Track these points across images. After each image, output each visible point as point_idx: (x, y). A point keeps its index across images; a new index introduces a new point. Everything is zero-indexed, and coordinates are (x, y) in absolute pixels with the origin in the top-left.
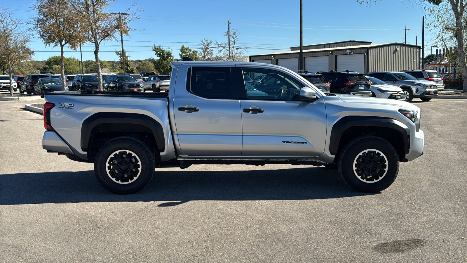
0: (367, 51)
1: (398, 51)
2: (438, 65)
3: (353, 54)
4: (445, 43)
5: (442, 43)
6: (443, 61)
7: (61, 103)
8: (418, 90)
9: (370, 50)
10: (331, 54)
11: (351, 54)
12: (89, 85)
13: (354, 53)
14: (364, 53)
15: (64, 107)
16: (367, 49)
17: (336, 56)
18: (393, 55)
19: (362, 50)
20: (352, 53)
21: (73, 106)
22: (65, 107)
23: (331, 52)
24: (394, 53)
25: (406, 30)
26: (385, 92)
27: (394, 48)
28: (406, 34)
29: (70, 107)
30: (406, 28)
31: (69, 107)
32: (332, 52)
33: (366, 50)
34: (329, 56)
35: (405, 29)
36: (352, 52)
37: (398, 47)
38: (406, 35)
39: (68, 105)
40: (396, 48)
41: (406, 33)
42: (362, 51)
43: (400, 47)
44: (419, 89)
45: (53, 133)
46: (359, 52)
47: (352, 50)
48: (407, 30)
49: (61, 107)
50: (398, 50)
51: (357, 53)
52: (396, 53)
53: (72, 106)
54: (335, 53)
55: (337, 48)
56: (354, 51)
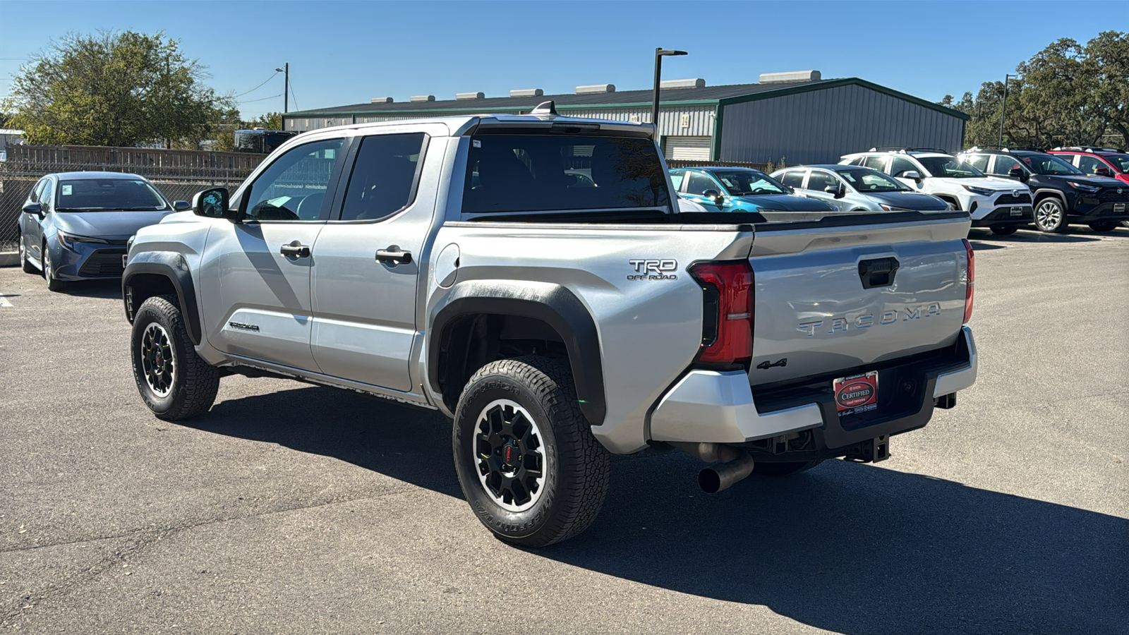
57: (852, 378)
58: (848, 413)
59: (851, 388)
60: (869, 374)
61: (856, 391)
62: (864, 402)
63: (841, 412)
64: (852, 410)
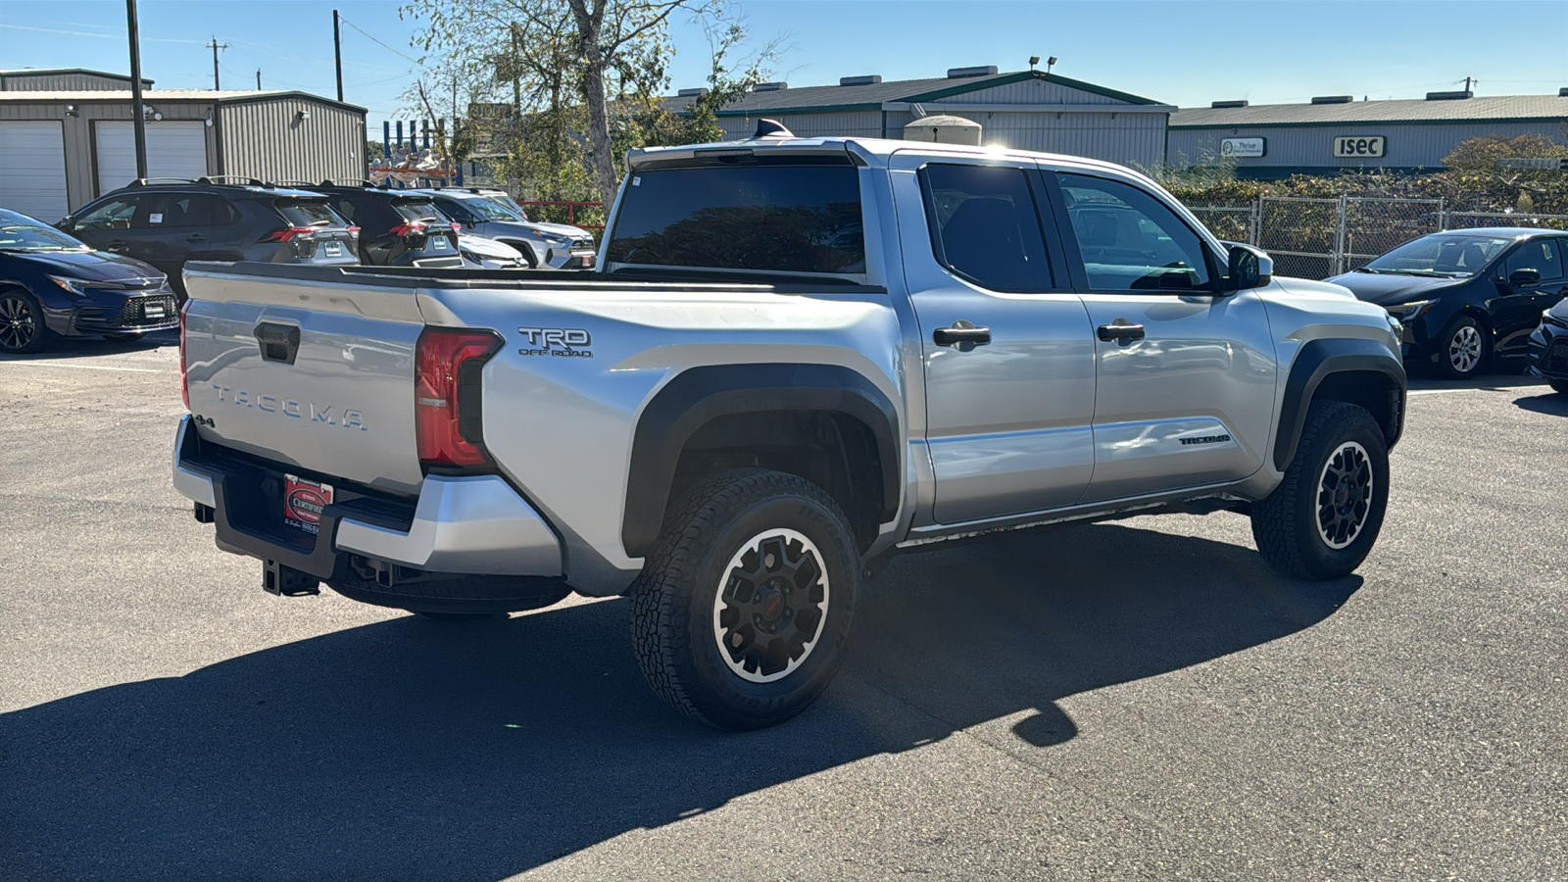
0: (213, 112)
1: (305, 121)
2: (403, 172)
3: (163, 119)
4: (427, 104)
5: (420, 104)
6: (422, 161)
7: (530, 331)
8: (552, 256)
9: (222, 110)
10: (72, 113)
11: (155, 120)
13: (166, 117)
14: (205, 121)
15: (547, 348)
16: (212, 106)
17: (92, 123)
18: (291, 131)
19: (193, 107)
20: (158, 116)
21: (588, 344)
22: (552, 347)
23: (71, 108)
24: (294, 125)
25: (215, 47)
26: (482, 261)
27: (292, 107)
28: (216, 62)
29: (573, 348)
30: (214, 41)
31: (568, 349)
32: (75, 108)
33: (209, 109)
34: (62, 120)
35: (212, 44)
36: (155, 112)
37: (304, 106)
38: (219, 65)
39: (563, 338)
40: (300, 110)
41: (218, 59)
42: (194, 111)
43: (309, 107)
44: (553, 251)
45: (495, 484)
46: (183, 116)
47: (156, 106)
48: (218, 49)
49: (536, 351)
50: (306, 116)
51: (176, 116)
52: (301, 126)
53: (585, 341)
54: (88, 113)
55: (100, 92)
56: (163, 108)
57: (306, 482)
58: (295, 525)
59: (304, 496)
60: (325, 487)
61: (310, 502)
62: (316, 522)
63: (290, 519)
64: (301, 523)
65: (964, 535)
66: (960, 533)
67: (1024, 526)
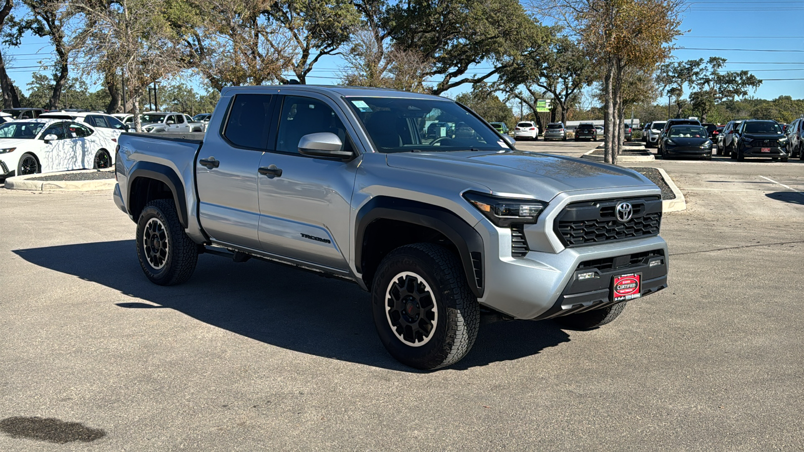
12: (750, 139)
65: (233, 249)
66: (232, 248)
67: (255, 255)
